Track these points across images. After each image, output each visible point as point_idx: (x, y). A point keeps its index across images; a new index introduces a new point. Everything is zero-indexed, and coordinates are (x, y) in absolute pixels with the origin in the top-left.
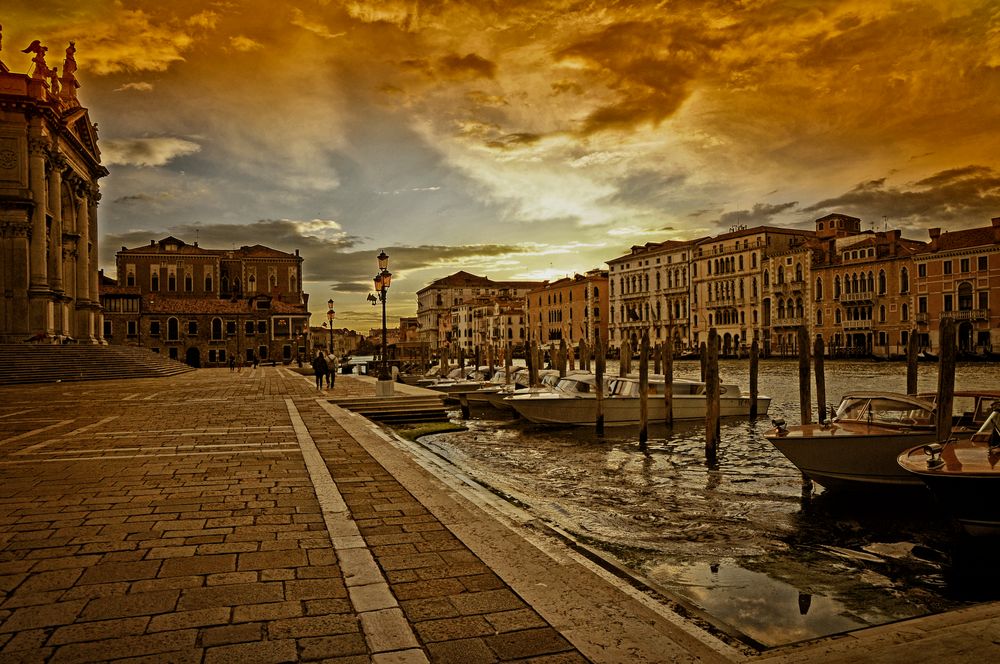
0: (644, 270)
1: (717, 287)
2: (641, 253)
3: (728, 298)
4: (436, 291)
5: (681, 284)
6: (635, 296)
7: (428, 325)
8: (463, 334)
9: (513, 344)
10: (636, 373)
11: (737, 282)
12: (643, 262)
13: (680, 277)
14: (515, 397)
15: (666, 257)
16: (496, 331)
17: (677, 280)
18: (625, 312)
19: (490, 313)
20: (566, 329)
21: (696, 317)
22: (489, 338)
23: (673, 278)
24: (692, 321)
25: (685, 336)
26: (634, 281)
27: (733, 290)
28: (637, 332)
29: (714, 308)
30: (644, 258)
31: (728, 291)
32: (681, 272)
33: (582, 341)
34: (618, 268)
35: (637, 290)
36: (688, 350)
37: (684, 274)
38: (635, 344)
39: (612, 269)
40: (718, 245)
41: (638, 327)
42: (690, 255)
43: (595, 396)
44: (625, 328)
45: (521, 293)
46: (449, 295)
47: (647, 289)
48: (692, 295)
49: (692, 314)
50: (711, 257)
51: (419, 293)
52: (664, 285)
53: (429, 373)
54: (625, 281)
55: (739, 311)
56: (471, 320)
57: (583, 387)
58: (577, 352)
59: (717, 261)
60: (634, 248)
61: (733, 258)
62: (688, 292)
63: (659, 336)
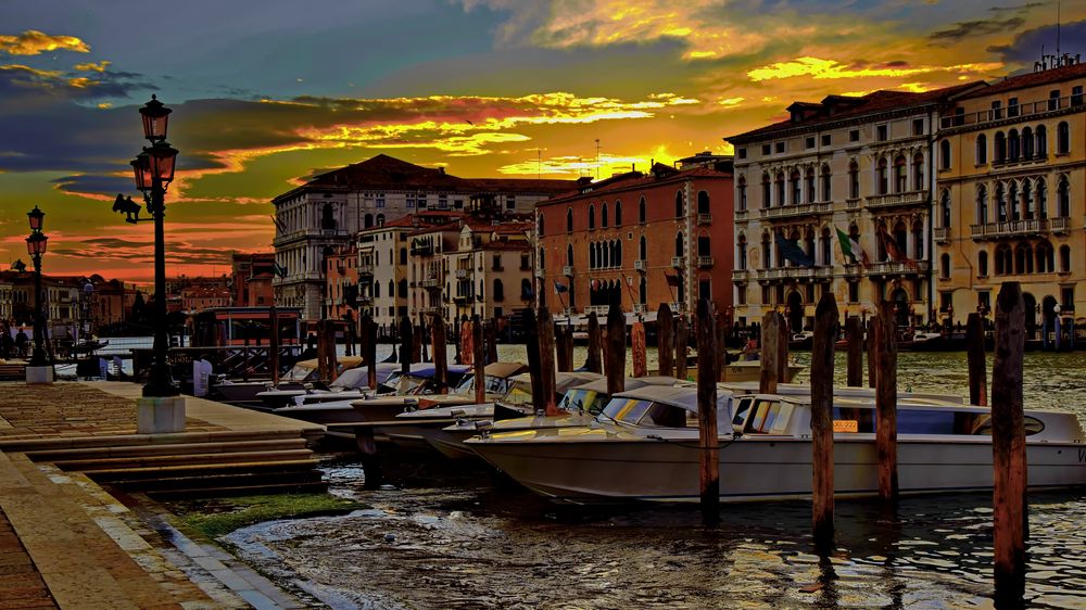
0: (820, 155)
1: (999, 192)
2: (812, 118)
3: (1028, 216)
4: (320, 197)
5: (909, 186)
6: (797, 212)
7: (301, 268)
8: (384, 289)
9: (504, 313)
10: (803, 383)
11: (1052, 181)
12: (817, 138)
13: (908, 171)
14: (497, 438)
15: (873, 128)
16: (465, 285)
17: (900, 178)
18: (773, 247)
19: (449, 247)
20: (633, 281)
21: (945, 259)
22: (447, 300)
23: (890, 173)
24: (937, 265)
25: (918, 298)
26: (794, 180)
27: (1041, 199)
28: (802, 290)
29: (992, 239)
30: (819, 130)
31: (1027, 201)
32: (909, 159)
33: (664, 309)
34: (755, 154)
35: (803, 199)
36: (927, 329)
37: (918, 164)
38: (796, 313)
39: (742, 154)
40: (1004, 100)
41: (804, 280)
42: (933, 125)
43: (695, 435)
44: (774, 282)
45: (525, 204)
46: (352, 209)
47: (827, 196)
48: (937, 211)
49: (937, 253)
50: (988, 127)
51: (278, 202)
52: (868, 187)
53: (287, 377)
54: (773, 179)
55: (1057, 245)
56: (404, 261)
57: (668, 415)
58: (653, 334)
59: (999, 136)
60: (796, 109)
61: (1042, 130)
62: (928, 204)
63: (854, 297)
